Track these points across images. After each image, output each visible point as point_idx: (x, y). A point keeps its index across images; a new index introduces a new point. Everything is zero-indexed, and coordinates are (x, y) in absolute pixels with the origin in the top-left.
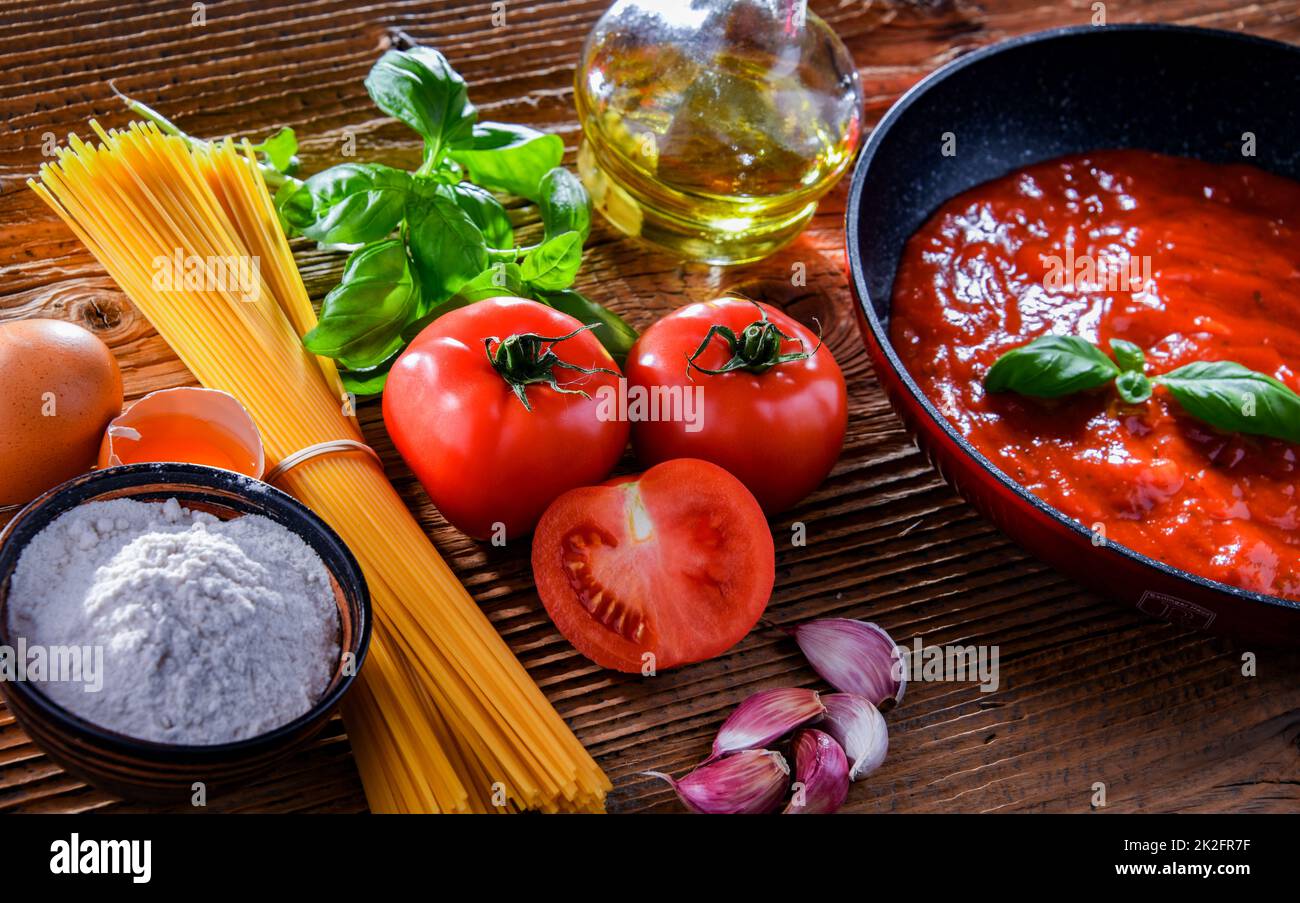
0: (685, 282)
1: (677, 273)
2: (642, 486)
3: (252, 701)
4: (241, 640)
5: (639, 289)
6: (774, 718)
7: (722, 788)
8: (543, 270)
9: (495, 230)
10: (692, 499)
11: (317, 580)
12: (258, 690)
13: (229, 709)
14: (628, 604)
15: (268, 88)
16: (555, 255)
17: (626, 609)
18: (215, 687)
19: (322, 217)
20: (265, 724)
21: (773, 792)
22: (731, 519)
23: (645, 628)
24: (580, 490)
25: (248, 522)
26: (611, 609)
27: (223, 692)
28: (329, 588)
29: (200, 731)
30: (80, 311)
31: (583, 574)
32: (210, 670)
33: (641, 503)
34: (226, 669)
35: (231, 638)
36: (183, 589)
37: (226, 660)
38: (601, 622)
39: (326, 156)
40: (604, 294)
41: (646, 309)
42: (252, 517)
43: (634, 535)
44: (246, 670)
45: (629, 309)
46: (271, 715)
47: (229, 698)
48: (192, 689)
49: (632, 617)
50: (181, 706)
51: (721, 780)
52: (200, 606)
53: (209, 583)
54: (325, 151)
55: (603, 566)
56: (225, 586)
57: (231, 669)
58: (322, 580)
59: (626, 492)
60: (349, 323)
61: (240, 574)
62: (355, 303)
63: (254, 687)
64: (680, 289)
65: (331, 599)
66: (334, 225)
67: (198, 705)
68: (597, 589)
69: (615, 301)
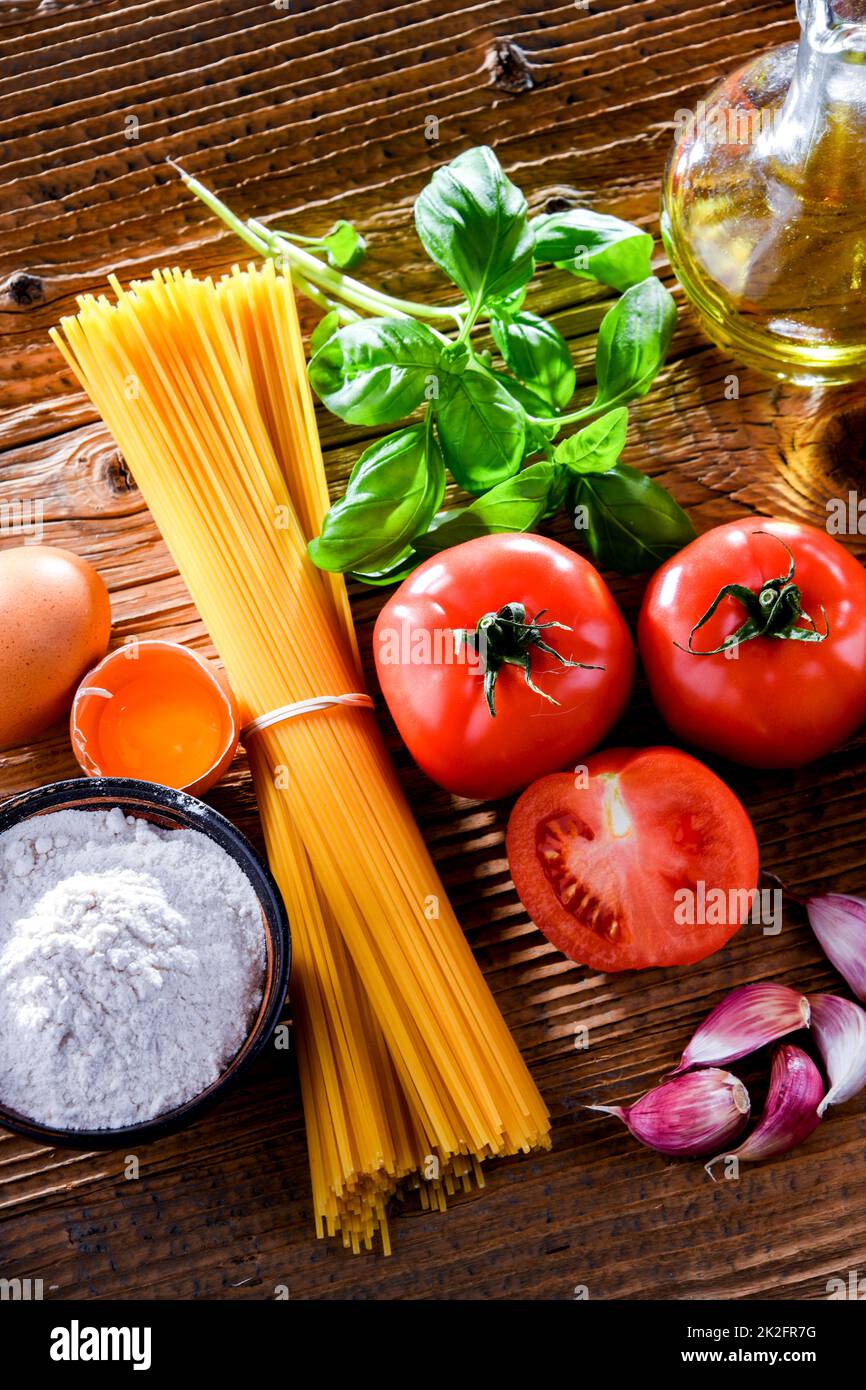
0: (778, 409)
1: (771, 395)
2: (621, 778)
3: (155, 1075)
4: (145, 1017)
5: (722, 420)
6: (753, 1026)
7: (675, 1120)
8: (579, 455)
9: (550, 375)
10: (673, 798)
11: (249, 914)
12: (163, 1063)
13: (132, 1085)
14: (603, 900)
15: (349, 137)
16: (595, 438)
17: (600, 904)
18: (117, 1064)
19: (350, 380)
20: (168, 1099)
21: (729, 1127)
22: (714, 822)
23: (619, 928)
24: (557, 776)
25: (189, 840)
26: (585, 903)
27: (126, 1068)
28: (260, 923)
29: (101, 1107)
30: (103, 468)
31: (559, 863)
32: (113, 1048)
33: (620, 796)
34: (128, 1047)
35: (135, 1016)
36: (91, 960)
37: (129, 1039)
38: (574, 915)
39: (398, 234)
40: (680, 428)
41: (724, 450)
42: (193, 833)
43: (611, 830)
44: (150, 1044)
45: (703, 450)
46: (176, 1088)
47: (132, 1073)
48: (93, 1069)
49: (606, 914)
50: (82, 1084)
51: (677, 1108)
52: (105, 981)
53: (116, 955)
54: (399, 227)
55: (580, 858)
56: (133, 958)
57: (134, 1047)
58: (254, 913)
59: (606, 784)
60: (347, 548)
61: (154, 935)
62: (353, 527)
63: (160, 1060)
64: (770, 419)
65: (261, 936)
66: (357, 402)
67: (99, 1083)
68: (573, 880)
69: (690, 438)
